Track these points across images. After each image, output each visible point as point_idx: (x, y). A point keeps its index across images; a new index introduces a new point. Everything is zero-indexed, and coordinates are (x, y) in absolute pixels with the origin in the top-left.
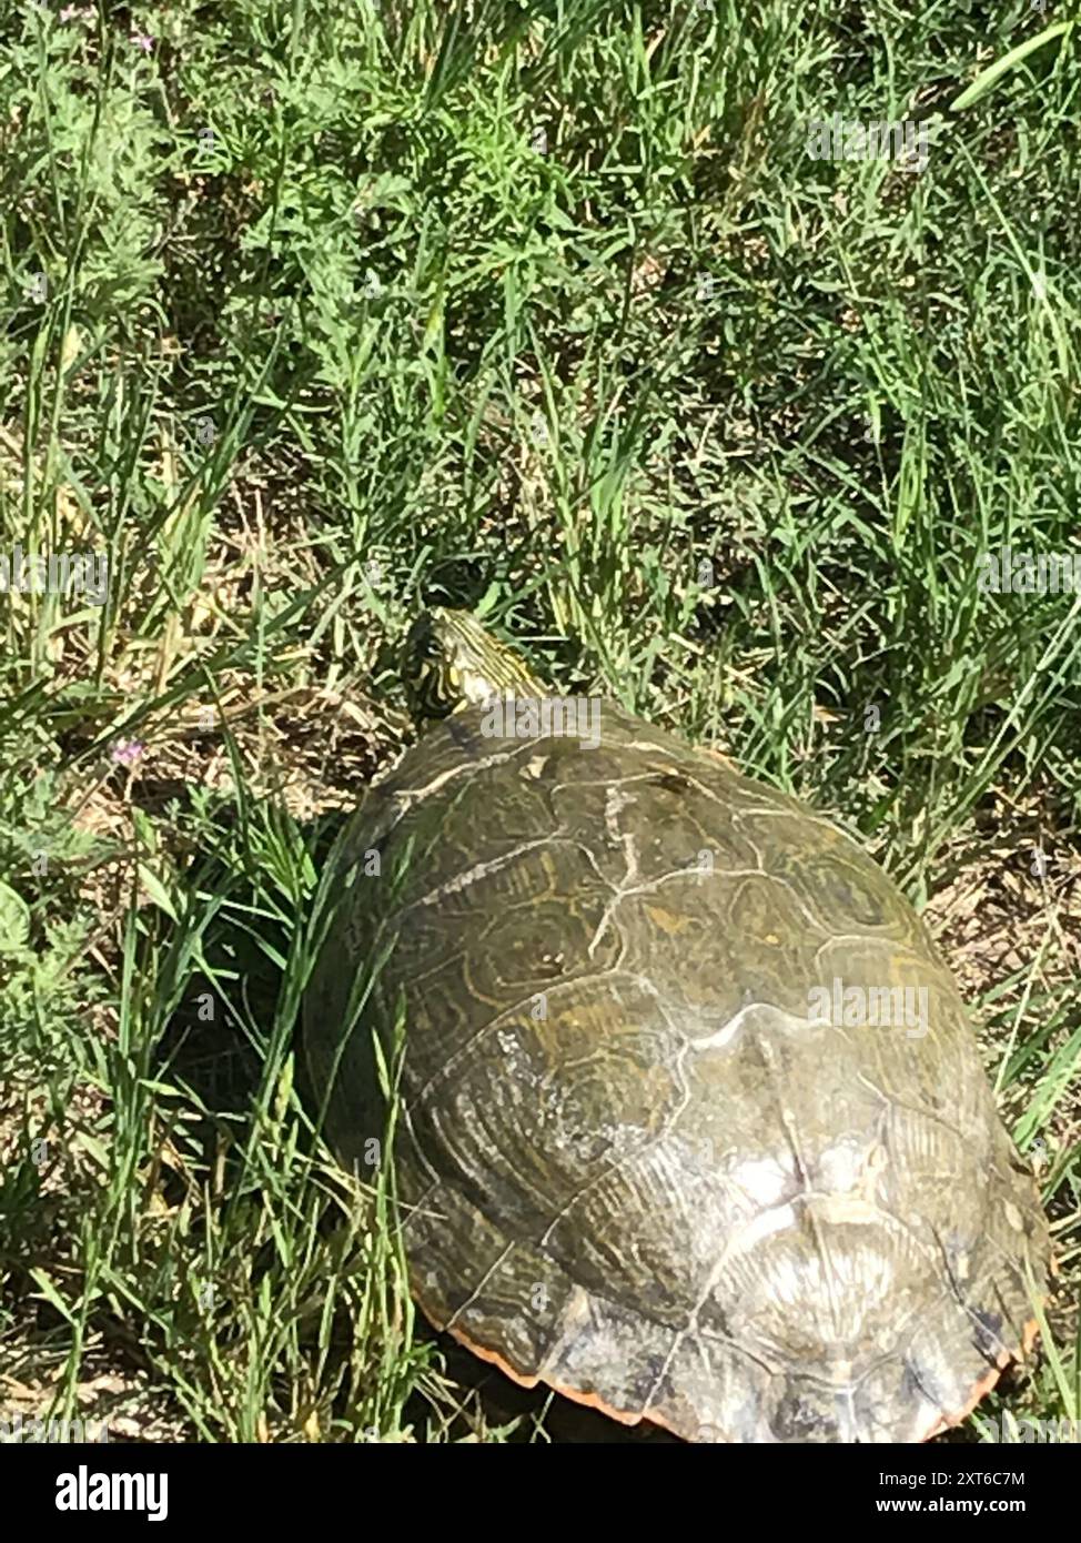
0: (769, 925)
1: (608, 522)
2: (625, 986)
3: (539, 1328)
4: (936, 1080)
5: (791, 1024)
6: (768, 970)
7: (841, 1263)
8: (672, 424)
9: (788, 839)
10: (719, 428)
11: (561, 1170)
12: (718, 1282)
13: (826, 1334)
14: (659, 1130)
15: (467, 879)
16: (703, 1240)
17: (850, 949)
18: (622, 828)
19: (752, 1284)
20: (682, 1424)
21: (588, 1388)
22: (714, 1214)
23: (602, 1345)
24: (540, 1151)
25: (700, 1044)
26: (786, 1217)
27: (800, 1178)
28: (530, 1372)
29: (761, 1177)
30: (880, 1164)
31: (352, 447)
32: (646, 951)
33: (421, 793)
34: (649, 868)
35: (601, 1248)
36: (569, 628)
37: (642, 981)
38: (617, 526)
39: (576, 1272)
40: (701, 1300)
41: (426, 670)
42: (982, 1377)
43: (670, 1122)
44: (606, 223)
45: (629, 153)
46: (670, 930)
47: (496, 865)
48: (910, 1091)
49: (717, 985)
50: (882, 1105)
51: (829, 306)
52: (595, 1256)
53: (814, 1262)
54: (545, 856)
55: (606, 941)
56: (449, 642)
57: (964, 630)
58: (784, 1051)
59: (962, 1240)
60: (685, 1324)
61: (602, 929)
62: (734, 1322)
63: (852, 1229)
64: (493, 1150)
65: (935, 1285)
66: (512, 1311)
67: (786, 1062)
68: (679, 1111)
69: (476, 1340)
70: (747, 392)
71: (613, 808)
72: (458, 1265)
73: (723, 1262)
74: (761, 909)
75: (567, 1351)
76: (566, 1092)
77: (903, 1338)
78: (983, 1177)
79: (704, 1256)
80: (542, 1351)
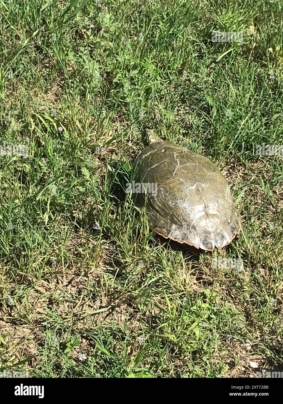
0: (199, 171)
1: (170, 120)
2: (179, 180)
3: (168, 230)
4: (224, 194)
5: (203, 185)
6: (199, 178)
7: (212, 220)
8: (177, 107)
9: (201, 160)
10: (184, 108)
11: (170, 207)
12: (194, 223)
13: (210, 230)
14: (185, 201)
15: (154, 166)
16: (192, 217)
17: (211, 175)
18: (177, 159)
19: (199, 223)
20: (189, 243)
21: (175, 238)
22: (193, 213)
23: (177, 232)
24: (167, 204)
25: (190, 188)
26: (204, 213)
27: (205, 207)
28: (167, 236)
29: (200, 207)
30: (217, 205)
31: (131, 109)
32: (182, 176)
33: (146, 155)
34: (181, 164)
35: (177, 218)
36: (164, 135)
37: (181, 180)
38: (171, 120)
39: (173, 222)
40: (192, 225)
41: (145, 138)
42: (233, 236)
43: (186, 200)
44: (165, 79)
45: (169, 68)
46: (185, 172)
47: (158, 164)
48: (221, 195)
49: (192, 180)
50: (217, 197)
51: (199, 90)
52: (176, 219)
53: (208, 219)
54: (166, 163)
55: (176, 174)
56: (149, 134)
57: (223, 133)
58: (202, 189)
59: (229, 217)
60: (190, 229)
61: (175, 172)
62: (197, 228)
63: (213, 215)
64: (160, 205)
65: (226, 223)
66: (164, 228)
67: (203, 191)
68: (187, 198)
69: (158, 232)
70: (188, 103)
71: (175, 156)
72: (155, 221)
73: (195, 220)
74: (198, 169)
75: (172, 233)
76: (171, 196)
77: (221, 231)
78: (231, 208)
79: (192, 219)
80: (168, 233)
